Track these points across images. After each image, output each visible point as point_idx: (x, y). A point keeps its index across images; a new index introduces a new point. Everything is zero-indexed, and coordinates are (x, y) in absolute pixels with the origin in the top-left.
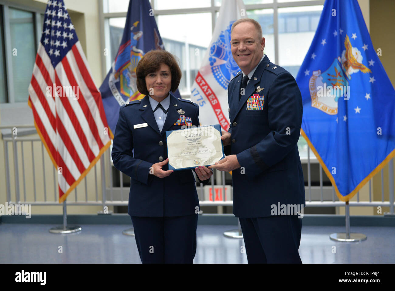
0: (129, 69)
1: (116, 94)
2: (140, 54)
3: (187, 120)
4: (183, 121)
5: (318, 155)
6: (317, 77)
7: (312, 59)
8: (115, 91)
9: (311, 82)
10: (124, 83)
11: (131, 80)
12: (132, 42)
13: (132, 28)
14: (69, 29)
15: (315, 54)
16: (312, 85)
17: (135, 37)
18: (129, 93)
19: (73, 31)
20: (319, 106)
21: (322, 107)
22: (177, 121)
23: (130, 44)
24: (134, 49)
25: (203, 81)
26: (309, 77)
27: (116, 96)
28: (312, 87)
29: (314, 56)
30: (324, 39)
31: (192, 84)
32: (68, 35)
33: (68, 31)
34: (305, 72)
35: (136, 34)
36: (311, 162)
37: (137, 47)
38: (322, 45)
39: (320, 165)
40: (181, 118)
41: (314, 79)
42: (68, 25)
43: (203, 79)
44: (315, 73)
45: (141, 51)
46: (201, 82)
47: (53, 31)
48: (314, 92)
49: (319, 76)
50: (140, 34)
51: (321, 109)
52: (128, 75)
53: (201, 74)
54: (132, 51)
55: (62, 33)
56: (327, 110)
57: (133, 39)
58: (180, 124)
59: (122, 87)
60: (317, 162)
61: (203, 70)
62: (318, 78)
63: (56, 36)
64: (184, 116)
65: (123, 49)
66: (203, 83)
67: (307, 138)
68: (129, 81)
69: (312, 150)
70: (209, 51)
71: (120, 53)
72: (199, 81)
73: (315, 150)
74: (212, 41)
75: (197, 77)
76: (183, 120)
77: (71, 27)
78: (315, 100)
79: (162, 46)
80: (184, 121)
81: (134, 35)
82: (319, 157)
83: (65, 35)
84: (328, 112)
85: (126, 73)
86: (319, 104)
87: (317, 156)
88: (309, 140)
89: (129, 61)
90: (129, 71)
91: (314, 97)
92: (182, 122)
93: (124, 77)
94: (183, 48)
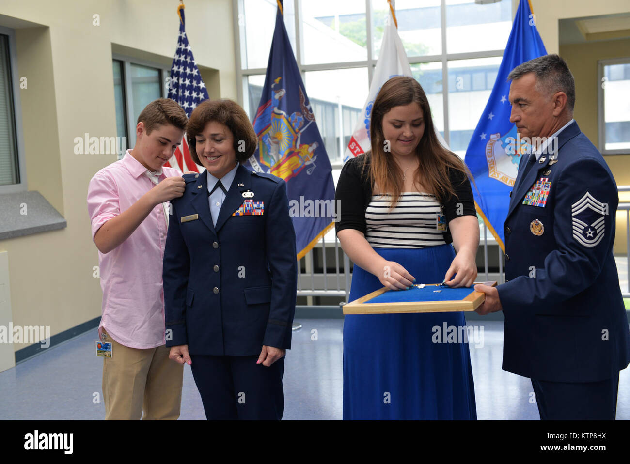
0: (269, 134)
1: (255, 165)
2: (282, 116)
3: (255, 206)
4: (248, 208)
5: (497, 236)
6: (495, 141)
7: (490, 119)
8: (253, 161)
9: (488, 148)
10: (263, 151)
11: (272, 147)
12: (272, 101)
13: (273, 86)
14: (199, 87)
15: (493, 114)
16: (489, 151)
17: (277, 97)
18: (270, 162)
19: (204, 90)
20: (498, 177)
21: (502, 178)
22: (238, 209)
23: (271, 104)
24: (276, 110)
25: (357, 147)
26: (485, 142)
27: (255, 166)
28: (489, 153)
29: (491, 116)
30: (504, 96)
31: (345, 150)
32: (198, 94)
33: (198, 90)
34: (481, 136)
35: (278, 93)
36: (489, 244)
37: (279, 108)
38: (502, 102)
39: (500, 246)
40: (245, 203)
41: (492, 144)
42: (198, 83)
43: (357, 145)
44: (492, 136)
45: (284, 113)
46: (355, 149)
47: (181, 91)
48: (492, 160)
49: (498, 141)
50: (283, 92)
51: (501, 180)
52: (269, 140)
53: (355, 139)
54: (274, 112)
55: (191, 93)
56: (508, 181)
57: (274, 99)
58: (242, 213)
59: (261, 156)
60: (496, 243)
61: (357, 134)
62: (497, 143)
63: (184, 96)
64: (251, 200)
65: (262, 111)
66: (358, 149)
67: (483, 215)
68: (270, 148)
69: (490, 229)
70: (364, 111)
71: (258, 115)
72: (353, 148)
73: (493, 229)
74: (367, 100)
75: (351, 144)
76: (248, 206)
77: (202, 85)
78: (493, 170)
79: (308, 107)
80: (250, 208)
81: (275, 95)
82: (498, 238)
83: (194, 95)
84: (509, 183)
85: (266, 140)
86: (498, 174)
87: (495, 238)
88: (485, 217)
89: (270, 125)
90: (270, 137)
91: (492, 166)
92: (246, 210)
93: (264, 143)
94: (336, 109)
